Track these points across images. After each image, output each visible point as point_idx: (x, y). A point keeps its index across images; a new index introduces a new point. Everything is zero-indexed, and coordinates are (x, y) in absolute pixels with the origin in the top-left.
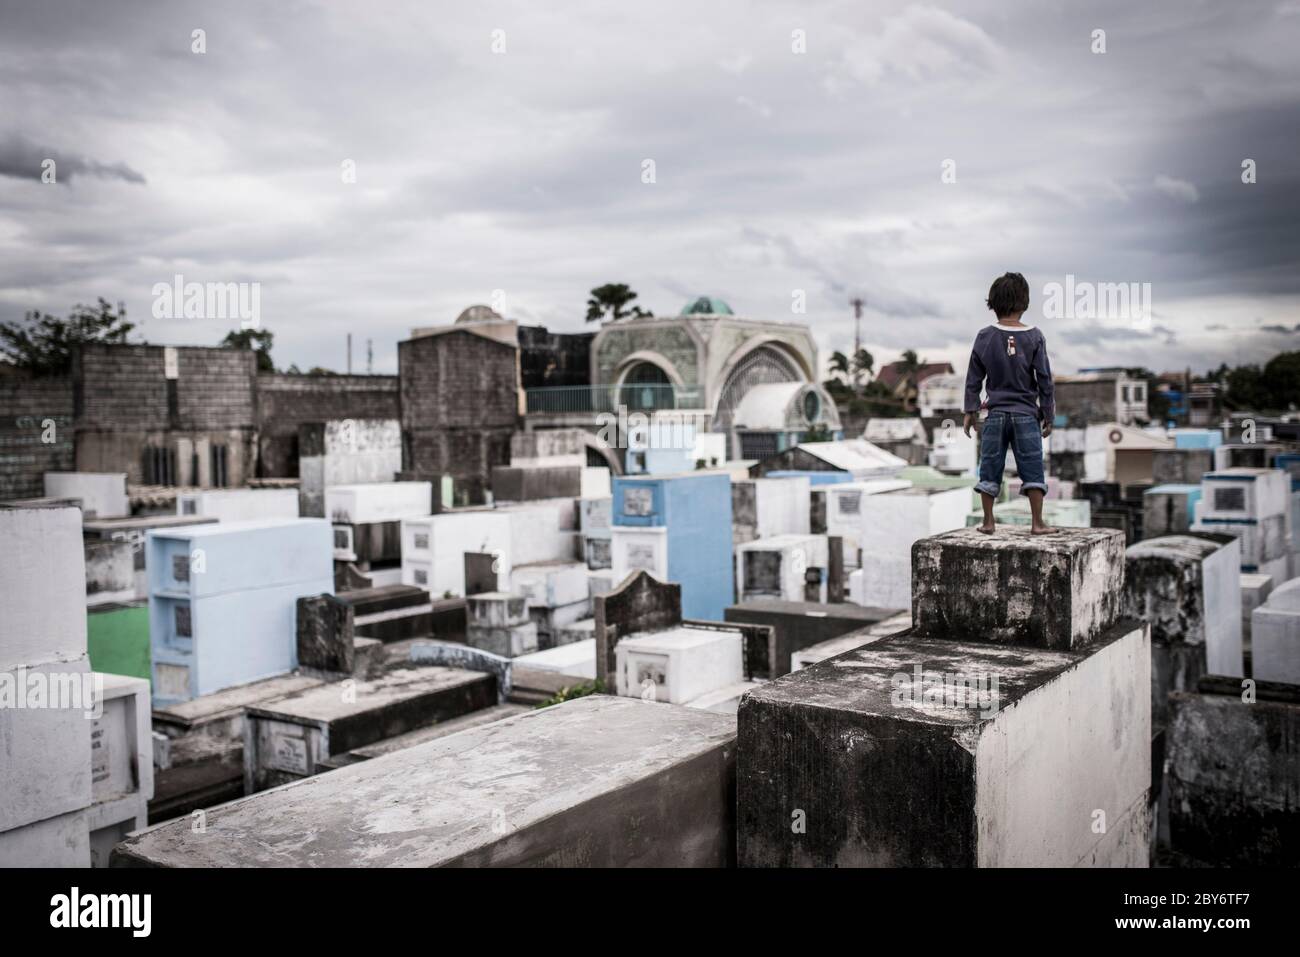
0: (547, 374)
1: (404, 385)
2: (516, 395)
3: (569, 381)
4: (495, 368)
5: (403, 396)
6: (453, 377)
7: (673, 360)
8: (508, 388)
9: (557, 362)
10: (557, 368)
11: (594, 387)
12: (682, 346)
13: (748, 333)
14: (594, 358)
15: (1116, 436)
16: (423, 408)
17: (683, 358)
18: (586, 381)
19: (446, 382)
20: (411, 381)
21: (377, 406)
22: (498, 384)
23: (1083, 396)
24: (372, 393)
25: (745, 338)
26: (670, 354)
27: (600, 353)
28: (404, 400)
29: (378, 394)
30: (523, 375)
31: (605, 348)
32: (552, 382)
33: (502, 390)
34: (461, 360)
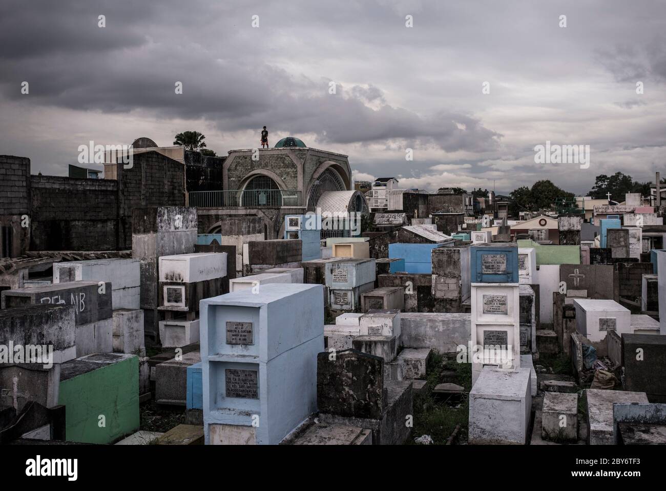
0: (200, 182)
1: (121, 186)
2: (184, 195)
3: (211, 187)
4: (173, 177)
5: (120, 193)
6: (149, 182)
7: (281, 175)
8: (179, 190)
9: (206, 175)
10: (206, 179)
11: (226, 191)
12: (287, 166)
13: (322, 160)
14: (225, 172)
15: (543, 222)
16: (132, 202)
17: (288, 174)
18: (220, 187)
19: (145, 185)
20: (125, 184)
21: (104, 200)
22: (174, 188)
23: (444, 203)
24: (102, 191)
25: (321, 163)
26: (278, 171)
27: (229, 170)
28: (121, 197)
29: (105, 192)
30: (187, 182)
31: (233, 166)
32: (203, 187)
33: (176, 192)
34: (154, 171)
